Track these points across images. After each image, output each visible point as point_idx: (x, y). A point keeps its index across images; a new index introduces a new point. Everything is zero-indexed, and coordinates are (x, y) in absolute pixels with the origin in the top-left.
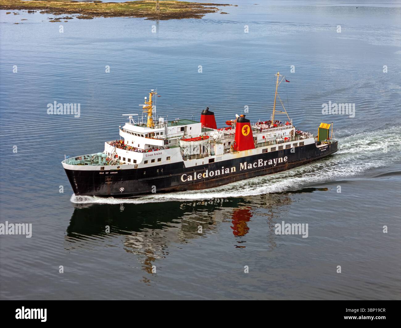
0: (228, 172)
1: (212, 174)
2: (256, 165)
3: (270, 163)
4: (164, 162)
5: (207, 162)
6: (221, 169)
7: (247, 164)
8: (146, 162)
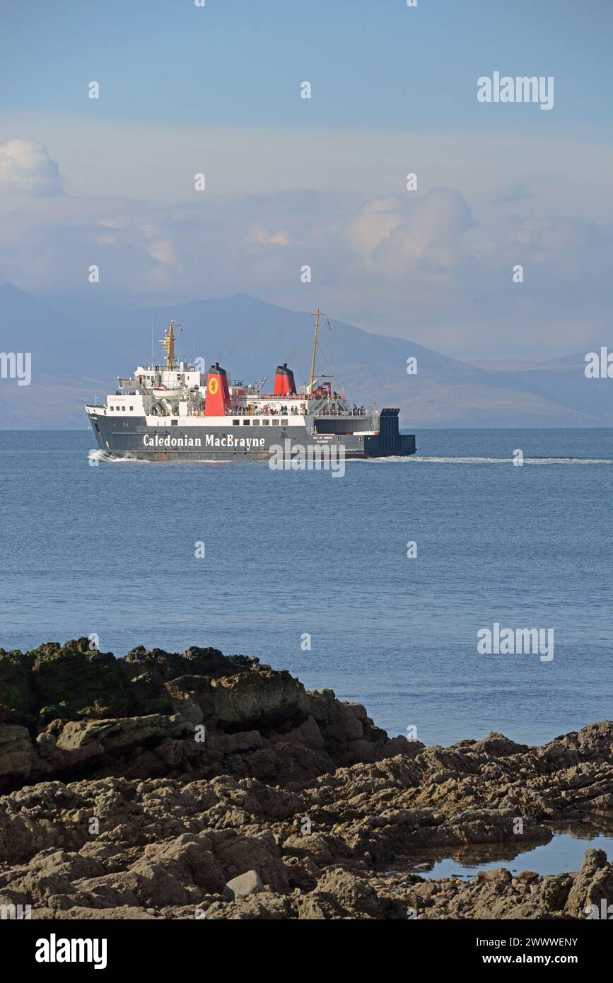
0: (192, 445)
1: (174, 442)
2: (225, 442)
3: (242, 444)
4: (127, 413)
5: (169, 424)
6: (184, 438)
7: (215, 438)
8: (112, 408)
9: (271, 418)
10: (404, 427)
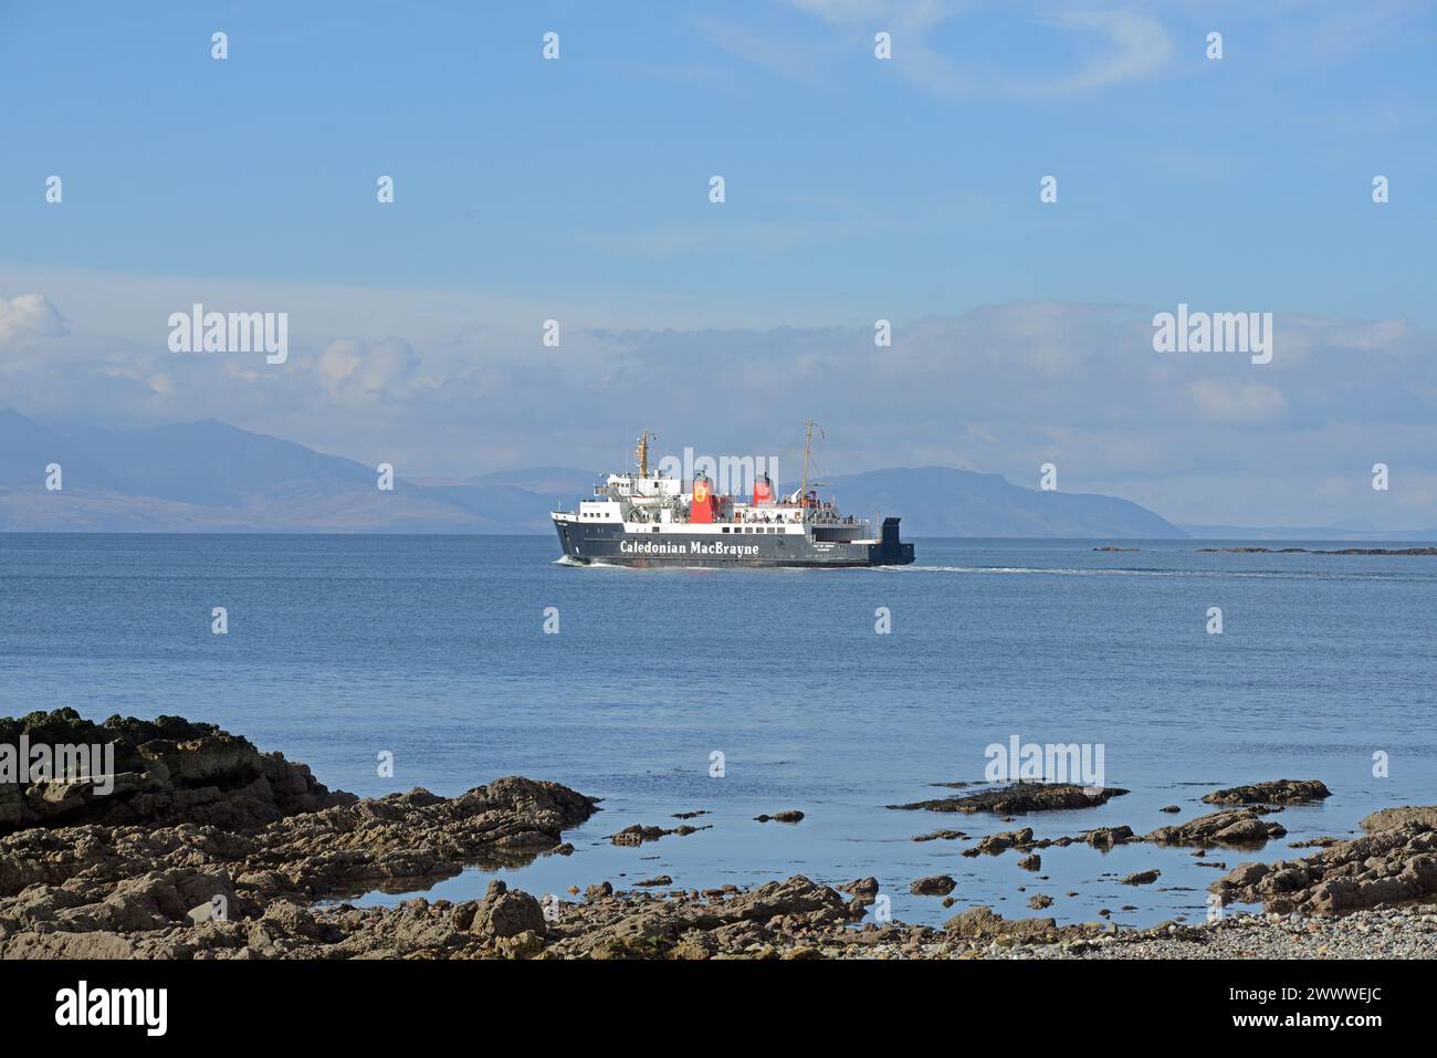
0: (676, 552)
1: (655, 549)
2: (713, 550)
3: (733, 552)
4: (602, 520)
5: (649, 531)
6: (667, 545)
7: (701, 545)
8: (585, 515)
9: (765, 526)
10: (905, 535)
